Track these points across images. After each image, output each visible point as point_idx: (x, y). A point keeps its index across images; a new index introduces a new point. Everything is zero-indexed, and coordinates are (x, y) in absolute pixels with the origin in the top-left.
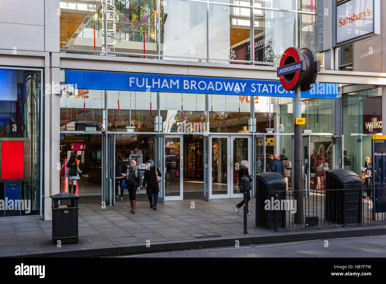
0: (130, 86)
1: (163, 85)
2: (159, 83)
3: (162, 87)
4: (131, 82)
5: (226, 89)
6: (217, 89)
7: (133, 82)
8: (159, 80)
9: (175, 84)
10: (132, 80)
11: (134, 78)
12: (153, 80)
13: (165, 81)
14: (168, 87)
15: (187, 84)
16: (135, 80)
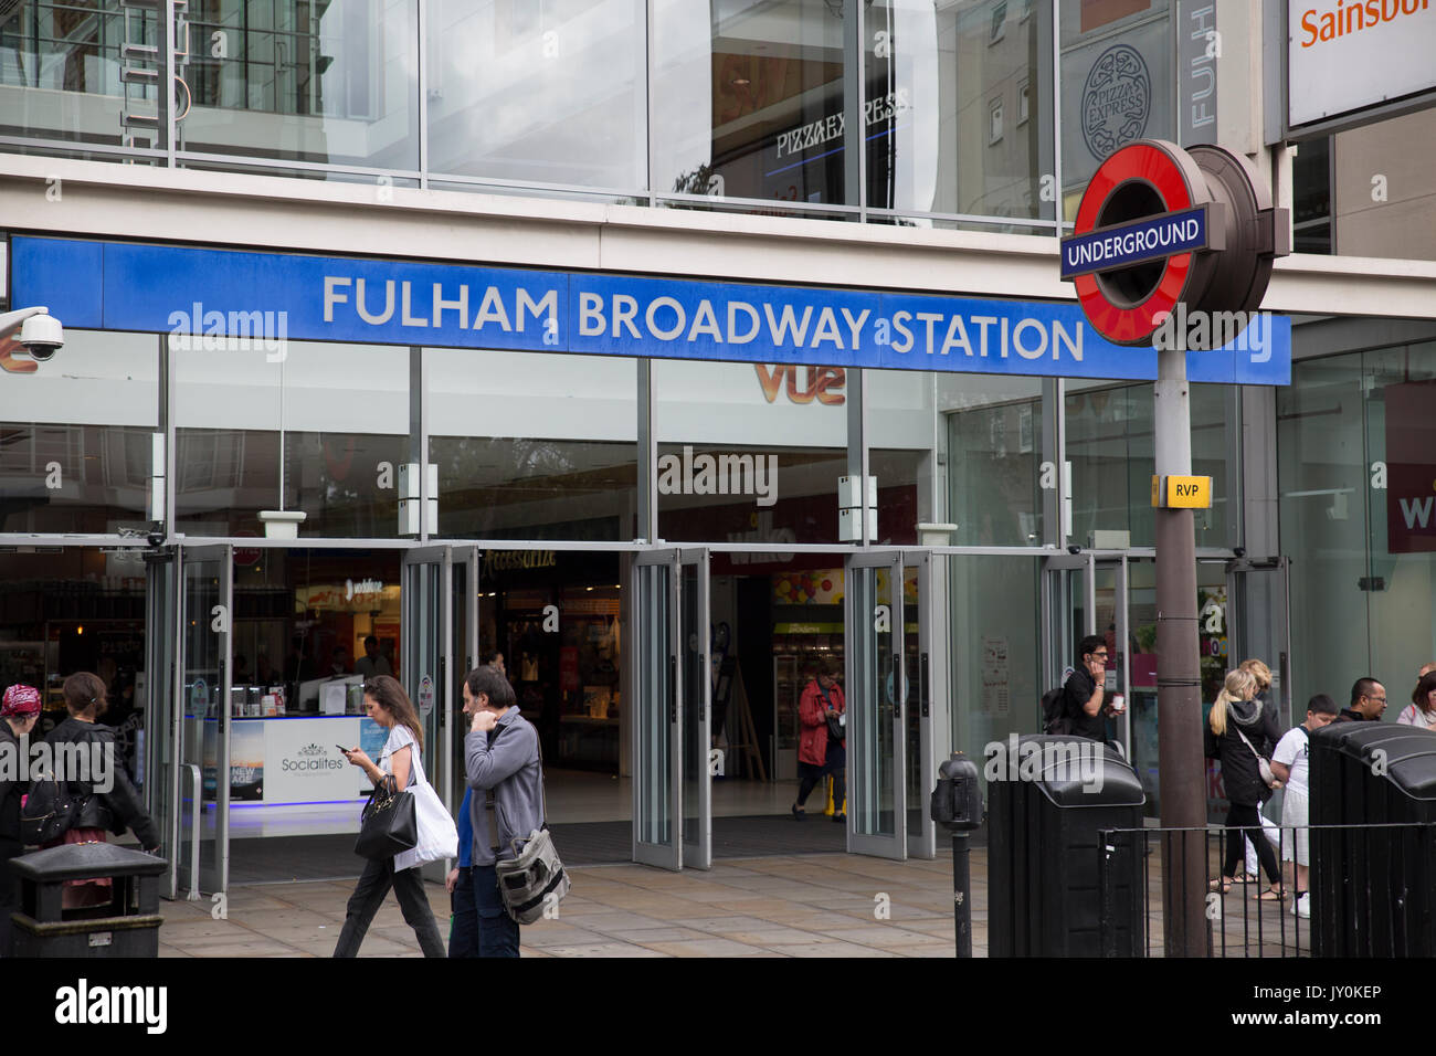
0: (328, 316)
1: (483, 316)
2: (462, 305)
3: (478, 325)
4: (330, 298)
5: (778, 338)
6: (733, 338)
7: (343, 299)
8: (464, 290)
9: (537, 311)
10: (338, 289)
11: (347, 282)
12: (437, 289)
13: (492, 294)
14: (507, 327)
15: (595, 313)
16: (350, 291)
